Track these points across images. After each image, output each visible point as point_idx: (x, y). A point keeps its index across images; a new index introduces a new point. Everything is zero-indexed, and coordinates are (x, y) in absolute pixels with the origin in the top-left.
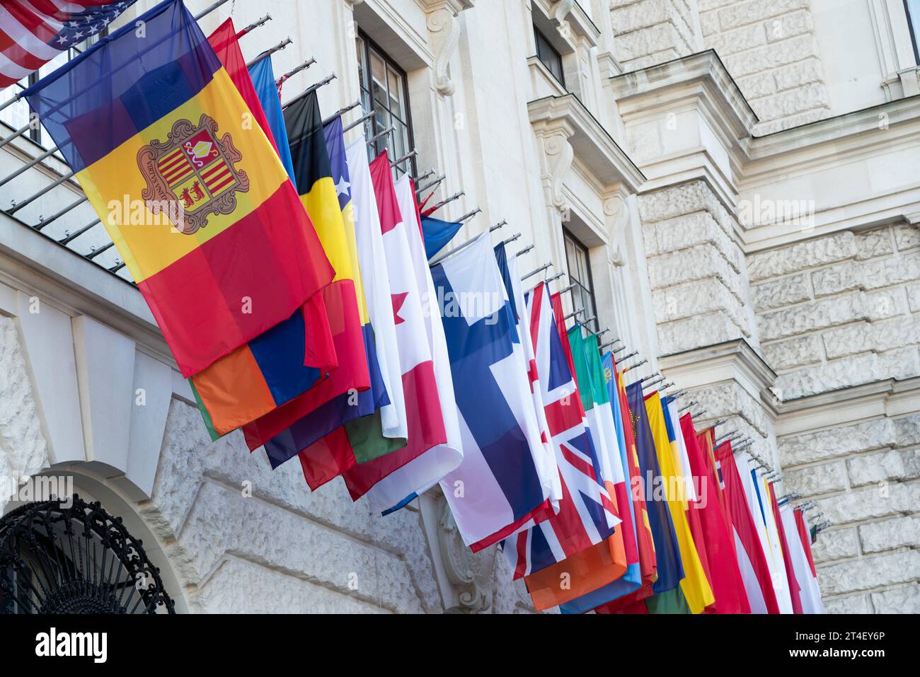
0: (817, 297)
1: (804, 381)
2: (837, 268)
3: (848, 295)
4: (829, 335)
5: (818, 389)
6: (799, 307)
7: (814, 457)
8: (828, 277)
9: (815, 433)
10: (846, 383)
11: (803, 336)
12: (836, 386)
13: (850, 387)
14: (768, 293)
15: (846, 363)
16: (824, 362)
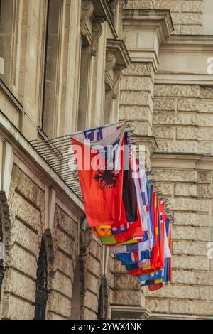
0: (178, 111)
1: (165, 146)
2: (189, 100)
3: (191, 114)
4: (179, 129)
5: (170, 151)
6: (170, 113)
7: (162, 179)
8: (185, 103)
9: (164, 169)
10: (182, 151)
11: (168, 126)
12: (177, 151)
13: (184, 154)
14: (158, 103)
15: (184, 142)
16: (175, 140)
